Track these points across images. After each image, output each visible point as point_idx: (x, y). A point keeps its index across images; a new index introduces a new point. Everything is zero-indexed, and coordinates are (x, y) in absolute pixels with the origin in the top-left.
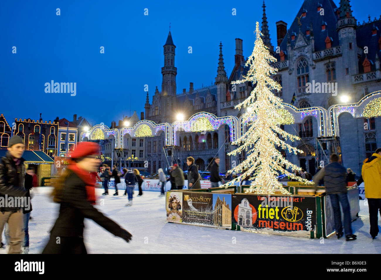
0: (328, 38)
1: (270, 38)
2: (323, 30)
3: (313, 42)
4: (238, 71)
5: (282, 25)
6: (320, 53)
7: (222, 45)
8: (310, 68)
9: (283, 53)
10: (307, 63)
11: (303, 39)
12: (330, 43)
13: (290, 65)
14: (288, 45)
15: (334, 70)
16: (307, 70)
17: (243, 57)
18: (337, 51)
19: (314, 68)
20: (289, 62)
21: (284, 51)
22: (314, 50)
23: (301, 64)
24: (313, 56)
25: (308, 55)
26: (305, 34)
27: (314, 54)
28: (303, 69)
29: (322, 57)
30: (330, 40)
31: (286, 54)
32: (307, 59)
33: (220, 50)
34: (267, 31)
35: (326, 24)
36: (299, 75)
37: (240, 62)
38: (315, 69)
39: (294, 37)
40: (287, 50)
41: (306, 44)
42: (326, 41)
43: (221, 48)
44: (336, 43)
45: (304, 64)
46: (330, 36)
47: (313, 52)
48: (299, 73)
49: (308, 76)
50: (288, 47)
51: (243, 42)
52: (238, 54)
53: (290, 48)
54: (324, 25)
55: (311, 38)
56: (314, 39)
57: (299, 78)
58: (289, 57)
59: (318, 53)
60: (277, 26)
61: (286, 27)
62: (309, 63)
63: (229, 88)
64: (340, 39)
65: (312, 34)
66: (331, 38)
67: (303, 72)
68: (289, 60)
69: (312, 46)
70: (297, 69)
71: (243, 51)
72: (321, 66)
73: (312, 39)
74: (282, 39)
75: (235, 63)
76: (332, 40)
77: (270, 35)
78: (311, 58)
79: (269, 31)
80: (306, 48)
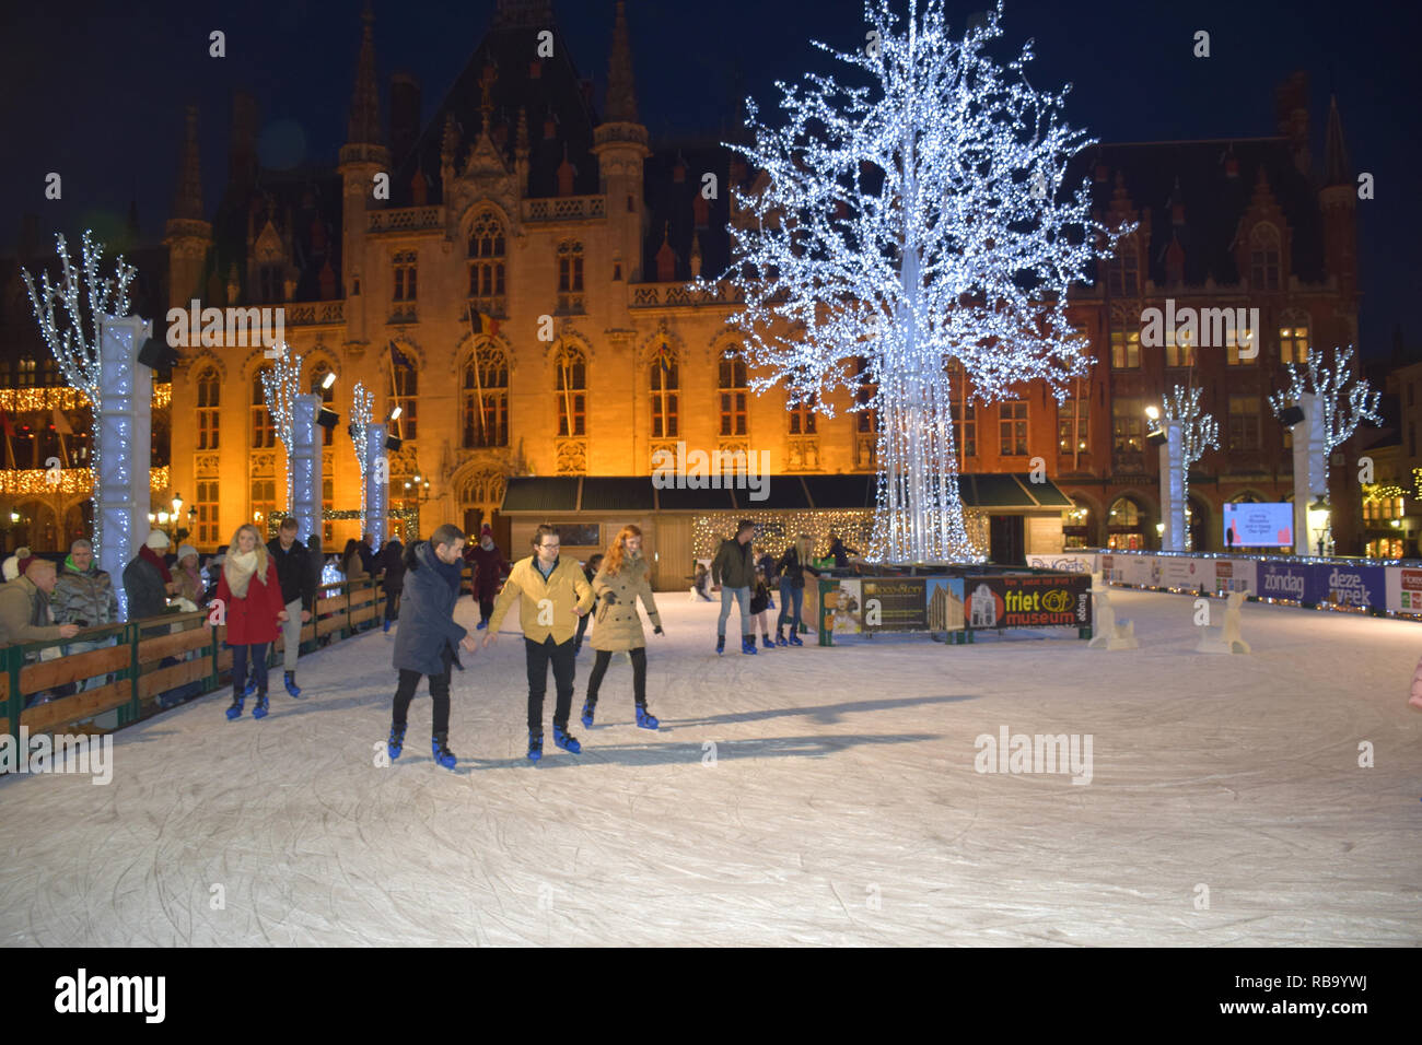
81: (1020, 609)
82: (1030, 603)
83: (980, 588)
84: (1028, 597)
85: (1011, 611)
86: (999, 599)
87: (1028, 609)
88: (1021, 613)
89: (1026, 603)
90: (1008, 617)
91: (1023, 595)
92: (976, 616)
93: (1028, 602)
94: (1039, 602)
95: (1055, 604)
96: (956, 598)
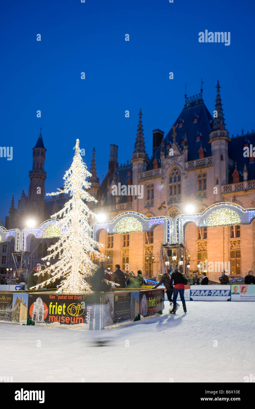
0: (201, 148)
1: (145, 145)
2: (198, 140)
3: (186, 152)
4: (111, 177)
5: (159, 134)
6: (192, 163)
7: (95, 150)
8: (183, 177)
9: (157, 162)
10: (179, 173)
11: (177, 148)
12: (203, 154)
13: (162, 173)
14: (162, 153)
15: (205, 180)
16: (179, 180)
17: (118, 163)
18: (209, 161)
19: (186, 177)
20: (162, 171)
21: (158, 160)
22: (187, 160)
23: (173, 174)
24: (185, 165)
25: (181, 164)
26: (180, 144)
27: (187, 164)
28: (175, 178)
29: (194, 166)
30: (203, 151)
31: (160, 162)
32: (180, 168)
33: (92, 155)
34: (142, 139)
35: (201, 135)
36: (171, 184)
37: (114, 168)
38: (188, 178)
39: (169, 146)
40: (161, 158)
41: (180, 154)
42: (199, 152)
43: (94, 154)
44: (208, 153)
45: (176, 174)
46: (203, 147)
47: (186, 162)
48: (171, 182)
49: (179, 186)
50: (162, 155)
51: (118, 148)
52: (112, 160)
53: (164, 157)
54: (199, 135)
55: (185, 147)
56: (188, 149)
57: (171, 187)
58: (163, 166)
59: (191, 163)
60: (154, 134)
61: (163, 136)
62: (182, 172)
63: (100, 194)
64: (212, 150)
65: (186, 145)
66: (205, 149)
67: (175, 181)
68: (162, 168)
69: (185, 156)
70: (170, 178)
71: (117, 157)
72: (193, 175)
73: (186, 149)
74: (157, 147)
75: (109, 169)
76: (206, 151)
77: (144, 143)
78: (184, 168)
79: (144, 138)
80: (180, 157)
81: (56, 313)
82: (61, 310)
83: (38, 300)
84: (60, 306)
85: (52, 315)
86: (46, 306)
87: (60, 313)
88: (56, 315)
89: (59, 310)
90: (50, 317)
91: (58, 305)
92: (35, 315)
93: (60, 309)
94: (66, 309)
95: (74, 312)
96: (24, 305)
